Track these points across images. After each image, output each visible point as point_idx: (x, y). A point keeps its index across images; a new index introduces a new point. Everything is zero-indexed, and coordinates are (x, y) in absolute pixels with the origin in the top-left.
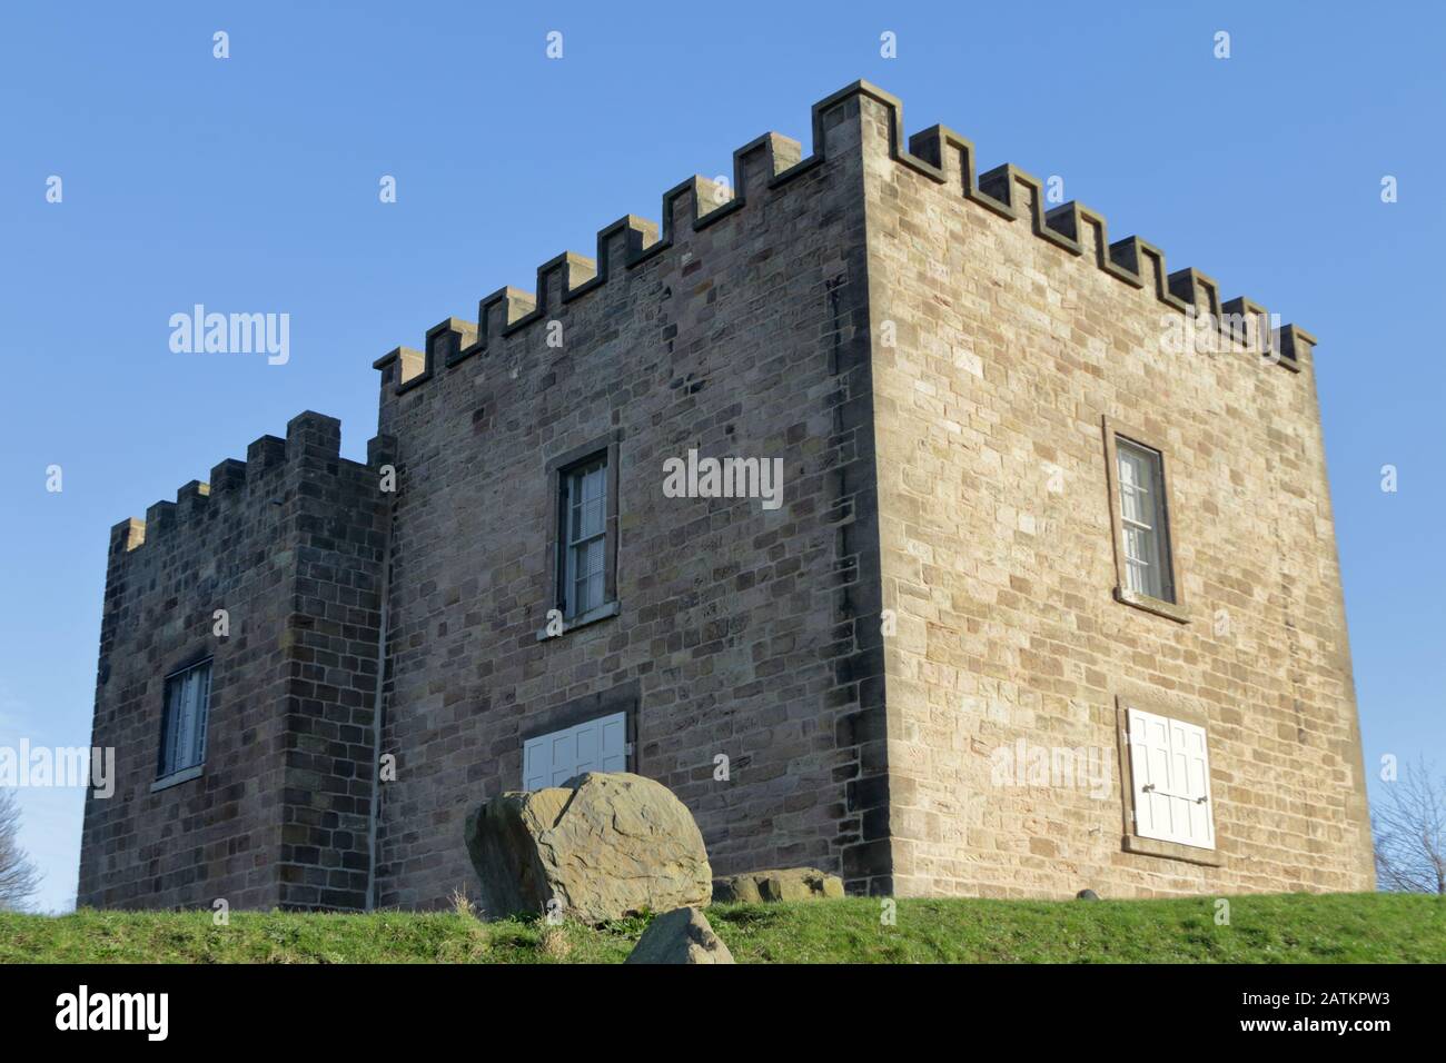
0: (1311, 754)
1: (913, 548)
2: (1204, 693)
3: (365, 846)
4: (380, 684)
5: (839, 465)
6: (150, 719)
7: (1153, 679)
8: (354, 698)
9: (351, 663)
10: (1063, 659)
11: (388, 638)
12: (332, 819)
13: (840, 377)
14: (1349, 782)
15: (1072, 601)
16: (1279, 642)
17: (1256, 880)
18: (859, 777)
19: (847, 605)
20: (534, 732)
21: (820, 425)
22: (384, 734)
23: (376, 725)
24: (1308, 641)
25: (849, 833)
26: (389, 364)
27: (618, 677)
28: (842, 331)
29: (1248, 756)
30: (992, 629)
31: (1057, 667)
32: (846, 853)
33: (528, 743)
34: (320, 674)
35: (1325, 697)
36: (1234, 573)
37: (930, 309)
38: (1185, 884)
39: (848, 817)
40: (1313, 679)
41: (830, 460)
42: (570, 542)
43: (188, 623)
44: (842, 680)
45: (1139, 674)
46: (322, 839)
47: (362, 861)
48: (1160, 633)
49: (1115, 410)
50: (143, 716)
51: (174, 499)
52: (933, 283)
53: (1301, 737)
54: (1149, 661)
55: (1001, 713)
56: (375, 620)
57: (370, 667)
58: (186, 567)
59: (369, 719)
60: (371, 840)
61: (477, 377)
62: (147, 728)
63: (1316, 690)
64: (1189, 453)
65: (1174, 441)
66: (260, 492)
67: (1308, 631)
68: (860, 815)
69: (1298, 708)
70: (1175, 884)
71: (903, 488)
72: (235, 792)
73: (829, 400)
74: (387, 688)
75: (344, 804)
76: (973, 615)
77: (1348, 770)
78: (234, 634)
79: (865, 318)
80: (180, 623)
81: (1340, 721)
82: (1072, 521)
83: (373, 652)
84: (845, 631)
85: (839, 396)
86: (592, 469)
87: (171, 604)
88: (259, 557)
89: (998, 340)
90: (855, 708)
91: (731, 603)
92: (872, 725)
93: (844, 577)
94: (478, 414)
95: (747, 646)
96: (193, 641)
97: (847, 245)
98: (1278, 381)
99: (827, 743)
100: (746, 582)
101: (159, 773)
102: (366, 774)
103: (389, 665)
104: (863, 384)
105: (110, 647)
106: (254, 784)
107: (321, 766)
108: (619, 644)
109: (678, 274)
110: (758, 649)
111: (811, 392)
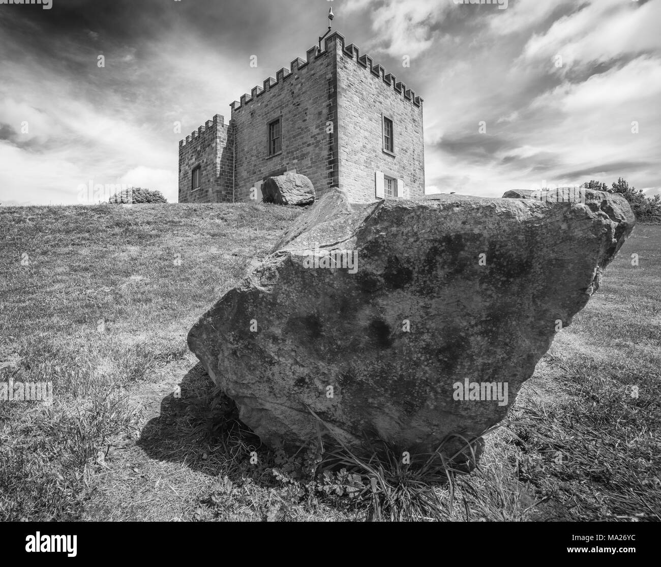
0: (416, 185)
1: (344, 137)
8: (229, 173)
9: (228, 166)
12: (226, 196)
13: (330, 101)
14: (422, 191)
15: (374, 151)
16: (412, 162)
18: (333, 184)
19: (331, 149)
21: (325, 111)
22: (235, 179)
24: (416, 163)
26: (232, 105)
27: (282, 166)
28: (330, 91)
30: (359, 155)
31: (370, 164)
34: (222, 168)
35: (419, 174)
36: (405, 148)
37: (349, 86)
40: (418, 171)
41: (327, 119)
42: (272, 139)
43: (196, 159)
44: (329, 165)
45: (386, 167)
48: (390, 159)
49: (384, 111)
50: (188, 178)
51: (191, 135)
52: (350, 80)
53: (414, 182)
54: (387, 164)
55: (360, 173)
56: (232, 157)
57: (232, 166)
58: (194, 148)
59: (232, 177)
61: (251, 106)
62: (189, 181)
64: (397, 122)
65: (395, 119)
67: (417, 160)
69: (414, 176)
71: (343, 125)
72: (207, 191)
73: (327, 106)
74: (235, 170)
76: (355, 152)
77: (422, 189)
78: (205, 161)
79: (335, 87)
80: (194, 159)
81: (421, 179)
82: (375, 134)
83: (233, 164)
84: (330, 154)
85: (330, 104)
86: (276, 124)
87: (192, 156)
88: (209, 145)
89: (362, 94)
90: (332, 170)
91: (306, 150)
92: (336, 173)
93: (330, 143)
94: (252, 114)
95: (309, 158)
96: (197, 163)
97: (332, 71)
98: (415, 108)
99: (326, 178)
100: (309, 145)
101: (192, 189)
102: (232, 187)
103: (235, 166)
104: (335, 101)
105: (180, 165)
106: (210, 190)
107: (223, 186)
108: (282, 159)
109: (294, 80)
110: (312, 159)
111: (324, 104)
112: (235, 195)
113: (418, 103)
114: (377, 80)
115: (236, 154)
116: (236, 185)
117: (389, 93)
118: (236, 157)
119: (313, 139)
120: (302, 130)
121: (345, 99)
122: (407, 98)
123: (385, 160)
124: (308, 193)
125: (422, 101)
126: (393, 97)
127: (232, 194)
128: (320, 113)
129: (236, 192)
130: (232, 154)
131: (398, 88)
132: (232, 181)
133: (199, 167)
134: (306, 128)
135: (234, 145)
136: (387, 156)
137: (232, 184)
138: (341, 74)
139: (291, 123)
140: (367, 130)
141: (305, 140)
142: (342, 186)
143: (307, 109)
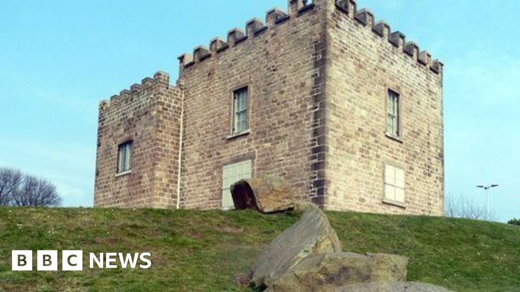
0: (431, 179)
1: (334, 118)
2: (405, 162)
3: (176, 192)
4: (180, 148)
5: (315, 94)
6: (114, 157)
7: (393, 157)
8: (174, 153)
9: (173, 143)
10: (370, 151)
11: (183, 137)
12: (168, 185)
13: (317, 69)
14: (440, 187)
15: (374, 135)
16: (425, 148)
17: (413, 212)
18: (317, 179)
19: (315, 133)
20: (225, 164)
21: (309, 83)
22: (182, 163)
23: (179, 161)
24: (433, 149)
25: (313, 194)
26: (181, 59)
27: (250, 150)
28: (318, 56)
29: (415, 179)
30: (353, 141)
31: (368, 153)
32: (312, 199)
33: (224, 167)
34: (164, 146)
35: (436, 165)
36: (416, 130)
37: (342, 51)
38: (396, 212)
39: (313, 189)
40: (433, 160)
41: (312, 93)
42: (236, 111)
43: (125, 130)
44: (313, 153)
45: (389, 156)
46: (165, 190)
47: (175, 197)
48: (396, 145)
49: (388, 81)
50: (112, 156)
51: (119, 94)
52: (343, 43)
53: (429, 175)
54: (391, 152)
55: (353, 164)
56: (179, 131)
57: (178, 144)
58: (123, 114)
59: (177, 158)
60: (178, 191)
61: (209, 63)
62: (113, 160)
63: (434, 163)
64: (407, 95)
65: (403, 92)
66: (146, 94)
67: (434, 146)
68: (316, 189)
69: (429, 167)
70: (394, 212)
71: (332, 102)
72: (141, 177)
73: (313, 76)
74: (183, 150)
75: (171, 181)
76: (348, 137)
77: (440, 184)
78: (139, 133)
79: (324, 53)
80: (122, 130)
81: (439, 171)
82: (375, 113)
83: (178, 140)
84: (314, 140)
85: (316, 75)
86: (243, 92)
87: (119, 125)
88: (146, 113)
89: (359, 60)
90: (316, 161)
91: (282, 131)
92: (321, 165)
93: (315, 125)
94: (209, 74)
95: (287, 143)
96: (126, 135)
97: (320, 31)
98: (433, 75)
99: (308, 170)
100: (287, 125)
101: (117, 172)
102: (176, 173)
103: (183, 144)
104: (323, 71)
105: (100, 136)
106: (146, 175)
107: (165, 171)
108: (250, 141)
109: (269, 36)
110: (289, 144)
111: (308, 73)
112: (182, 185)
113: (436, 69)
114: (379, 39)
115: (185, 127)
116: (183, 171)
117: (396, 58)
118: (184, 132)
119: (292, 117)
120: (278, 104)
121: (337, 68)
122: (420, 62)
123: (388, 147)
124: (287, 198)
125: (442, 65)
126: (401, 62)
127: (176, 182)
128: (303, 85)
129: (183, 180)
130: (179, 126)
131: (409, 51)
132: (178, 164)
133: (129, 142)
134: (284, 102)
135: (182, 115)
136: (391, 141)
137: (177, 168)
138: (332, 34)
139: (263, 92)
140: (365, 108)
141: (281, 117)
142: (329, 182)
143: (285, 77)
